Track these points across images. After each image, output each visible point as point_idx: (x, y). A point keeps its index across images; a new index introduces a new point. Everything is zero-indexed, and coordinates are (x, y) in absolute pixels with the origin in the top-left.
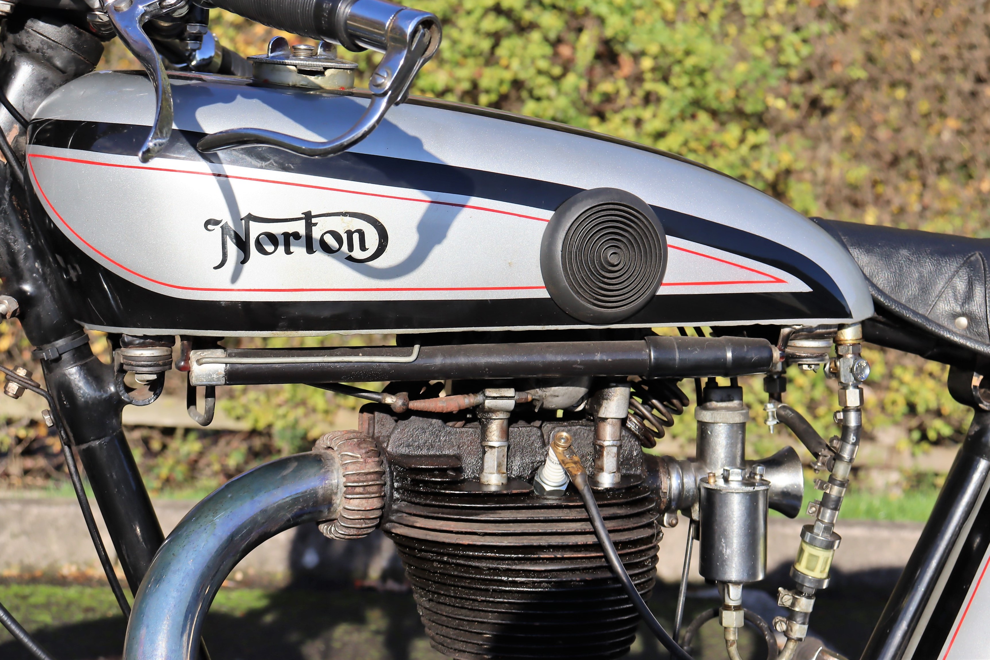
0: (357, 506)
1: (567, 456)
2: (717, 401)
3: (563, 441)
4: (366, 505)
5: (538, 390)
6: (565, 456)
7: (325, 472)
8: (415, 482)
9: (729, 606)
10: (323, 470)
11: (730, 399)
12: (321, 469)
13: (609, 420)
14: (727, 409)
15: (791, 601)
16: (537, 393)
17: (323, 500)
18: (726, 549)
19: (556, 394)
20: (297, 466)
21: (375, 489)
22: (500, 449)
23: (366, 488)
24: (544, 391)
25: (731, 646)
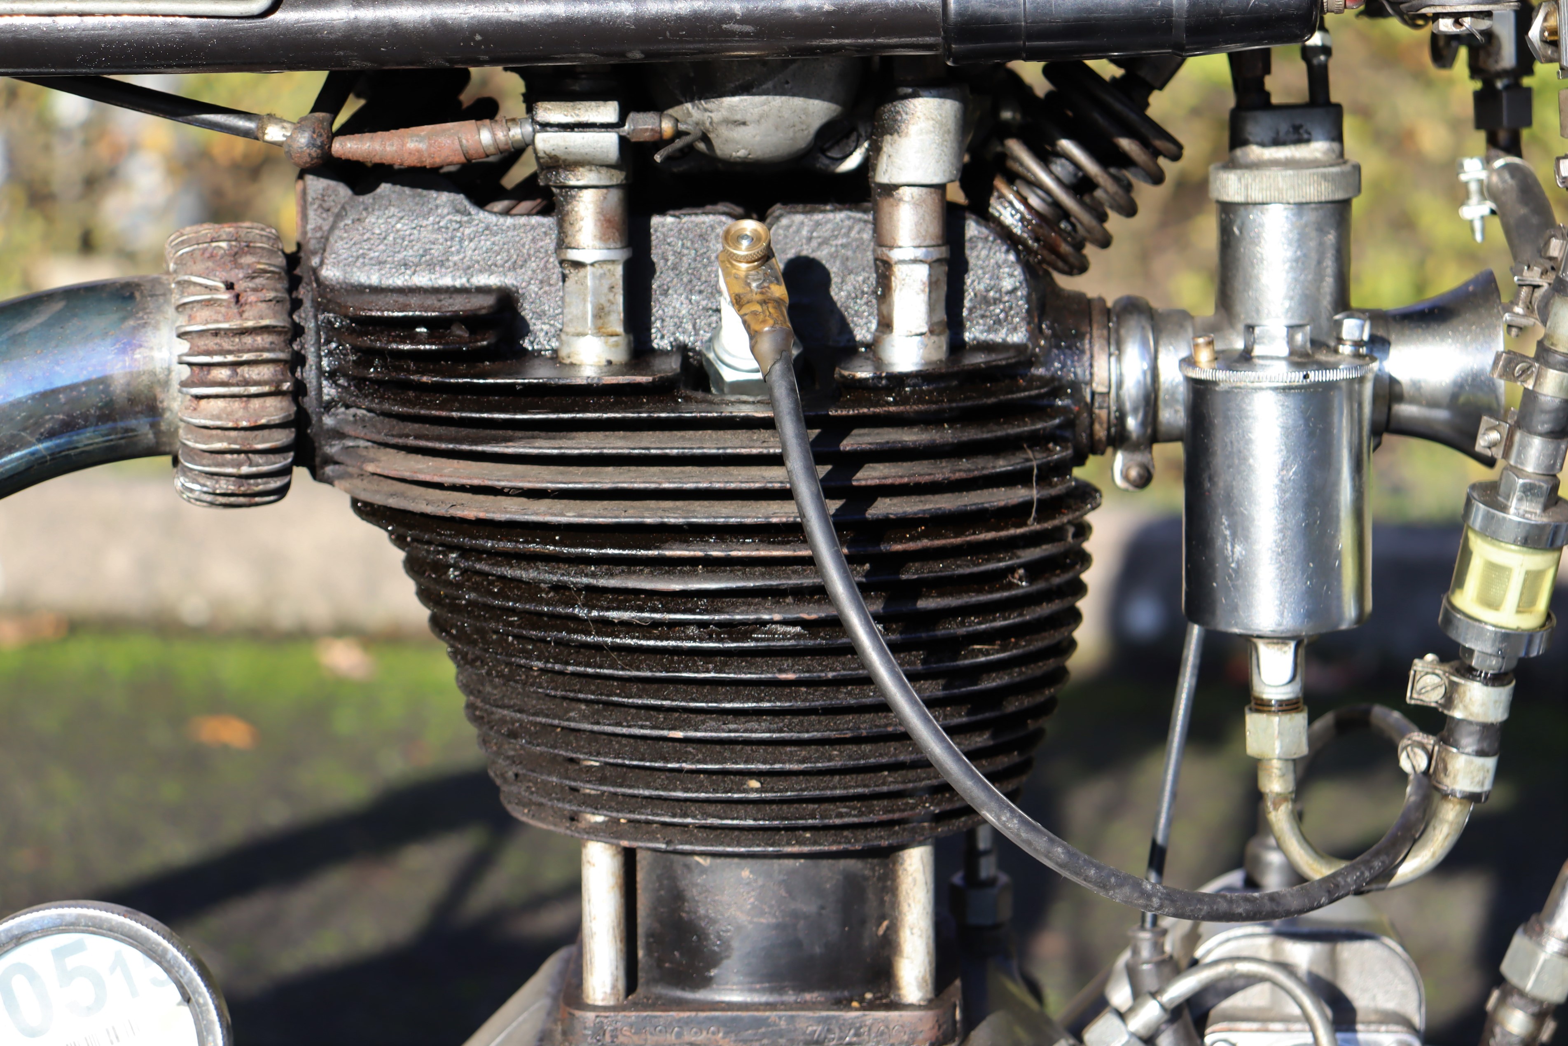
0: (213, 417)
1: (754, 285)
2: (1263, 145)
3: (745, 243)
4: (241, 413)
5: (689, 105)
6: (749, 285)
7: (135, 329)
8: (367, 356)
9: (1262, 700)
10: (131, 323)
11: (1299, 137)
12: (124, 319)
13: (902, 190)
14: (1288, 164)
15: (1442, 691)
16: (689, 114)
17: (129, 400)
18: (1233, 547)
19: (738, 117)
20: (60, 311)
21: (265, 372)
22: (598, 270)
23: (240, 370)
24: (706, 110)
25: (1276, 808)
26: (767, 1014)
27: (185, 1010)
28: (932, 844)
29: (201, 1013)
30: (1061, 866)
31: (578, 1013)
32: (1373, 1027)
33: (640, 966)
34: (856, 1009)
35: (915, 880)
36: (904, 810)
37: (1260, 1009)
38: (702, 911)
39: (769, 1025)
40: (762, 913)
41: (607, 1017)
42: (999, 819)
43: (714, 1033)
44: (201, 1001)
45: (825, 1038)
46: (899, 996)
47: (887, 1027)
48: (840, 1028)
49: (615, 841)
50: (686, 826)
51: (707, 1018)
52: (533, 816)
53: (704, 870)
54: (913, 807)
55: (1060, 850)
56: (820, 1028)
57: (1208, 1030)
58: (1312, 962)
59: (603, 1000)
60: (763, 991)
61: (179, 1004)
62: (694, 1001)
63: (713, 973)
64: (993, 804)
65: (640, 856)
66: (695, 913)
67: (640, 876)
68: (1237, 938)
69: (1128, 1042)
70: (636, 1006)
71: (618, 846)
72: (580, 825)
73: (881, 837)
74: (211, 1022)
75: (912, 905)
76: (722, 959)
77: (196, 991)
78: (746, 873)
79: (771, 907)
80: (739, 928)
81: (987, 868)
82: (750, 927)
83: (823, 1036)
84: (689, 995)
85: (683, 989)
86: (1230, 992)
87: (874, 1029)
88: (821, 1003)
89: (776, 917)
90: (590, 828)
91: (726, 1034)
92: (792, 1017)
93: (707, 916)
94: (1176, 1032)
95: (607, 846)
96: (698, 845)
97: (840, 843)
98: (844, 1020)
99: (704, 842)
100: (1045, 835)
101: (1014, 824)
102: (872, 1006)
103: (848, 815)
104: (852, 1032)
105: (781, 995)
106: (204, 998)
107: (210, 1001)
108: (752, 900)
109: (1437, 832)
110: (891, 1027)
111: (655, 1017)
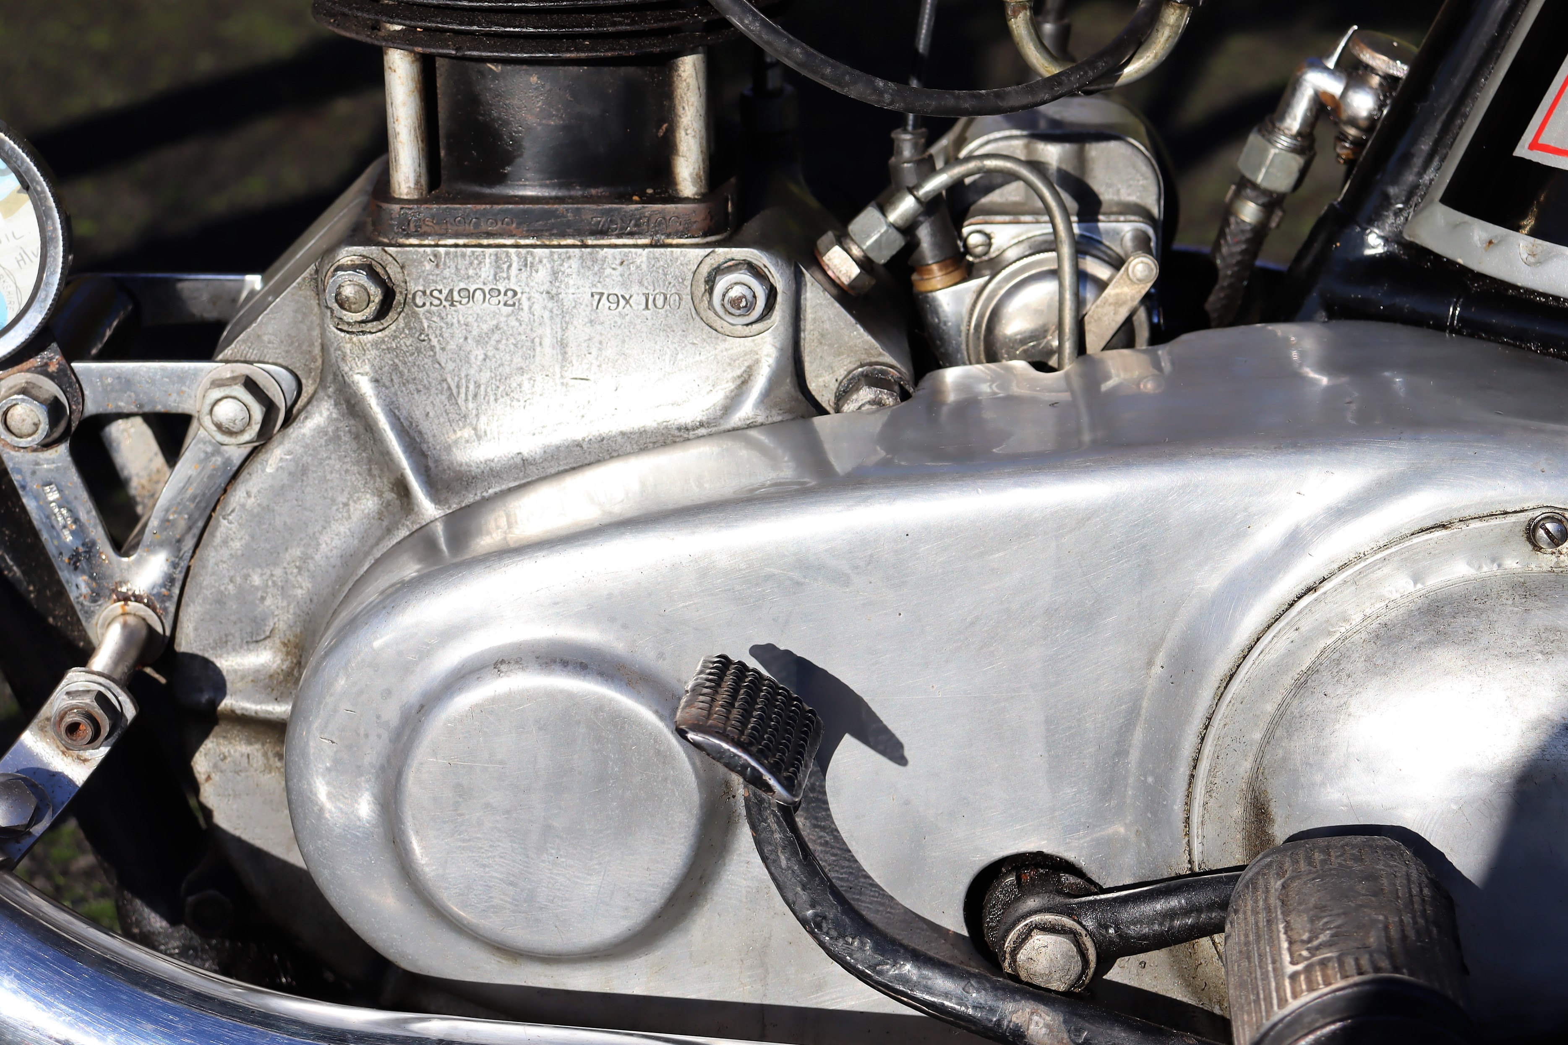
25: (1015, 17)
26: (556, 206)
27: (25, 196)
28: (704, 53)
29: (40, 200)
30: (801, 65)
31: (385, 206)
32: (1113, 218)
33: (442, 164)
34: (637, 203)
35: (688, 85)
36: (674, 20)
37: (1015, 204)
38: (495, 114)
39: (557, 217)
40: (550, 116)
41: (411, 209)
42: (742, 22)
43: (508, 224)
44: (39, 189)
45: (609, 228)
46: (676, 190)
47: (664, 219)
48: (622, 219)
49: (410, 48)
50: (472, 33)
51: (501, 210)
52: (338, 25)
53: (496, 76)
54: (683, 16)
55: (798, 50)
56: (603, 220)
57: (966, 223)
58: (1061, 160)
59: (407, 194)
60: (553, 186)
61: (19, 192)
62: (491, 195)
63: (508, 169)
64: (737, 9)
65: (439, 62)
66: (490, 114)
67: (440, 82)
68: (996, 140)
69: (886, 232)
70: (438, 200)
71: (415, 53)
72: (380, 33)
73: (654, 45)
74: (50, 208)
75: (686, 108)
76: (515, 157)
77: (33, 179)
78: (534, 79)
79: (558, 110)
80: (529, 129)
81: (774, 80)
82: (539, 128)
83: (607, 225)
84: (487, 191)
85: (481, 185)
86: (989, 189)
87: (653, 220)
88: (605, 197)
89: (564, 120)
90: (389, 36)
91: (519, 224)
92: (578, 209)
93: (499, 119)
94: (932, 224)
95: (406, 53)
96: (484, 51)
97: (615, 50)
98: (625, 212)
99: (491, 49)
100: (785, 37)
101: (756, 27)
102: (652, 200)
103: (620, 23)
104: (633, 222)
105: (569, 190)
106: (41, 186)
107: (47, 189)
108: (540, 104)
109: (1160, 34)
110: (668, 218)
111: (455, 209)
